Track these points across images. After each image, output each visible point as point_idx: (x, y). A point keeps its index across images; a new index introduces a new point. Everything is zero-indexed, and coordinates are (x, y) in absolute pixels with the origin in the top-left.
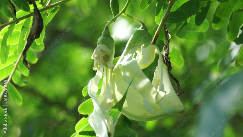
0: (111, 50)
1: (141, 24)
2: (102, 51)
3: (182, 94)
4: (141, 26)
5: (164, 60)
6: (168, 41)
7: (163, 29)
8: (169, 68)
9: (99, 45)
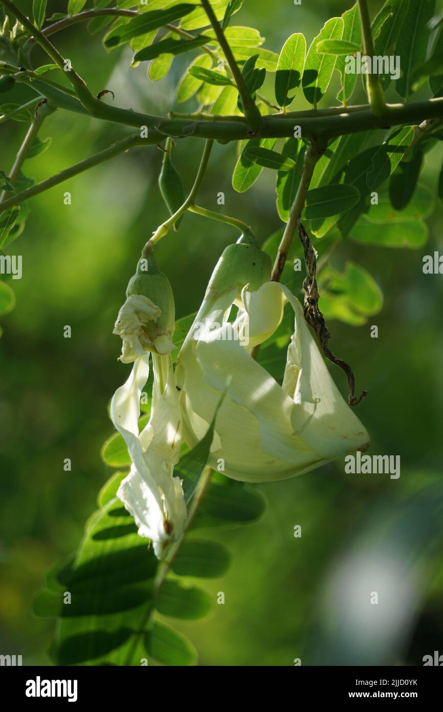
0: (161, 308)
1: (240, 229)
2: (137, 312)
3: (361, 398)
4: (241, 235)
5: (307, 316)
6: (312, 266)
7: (297, 236)
8: (322, 336)
9: (130, 298)
